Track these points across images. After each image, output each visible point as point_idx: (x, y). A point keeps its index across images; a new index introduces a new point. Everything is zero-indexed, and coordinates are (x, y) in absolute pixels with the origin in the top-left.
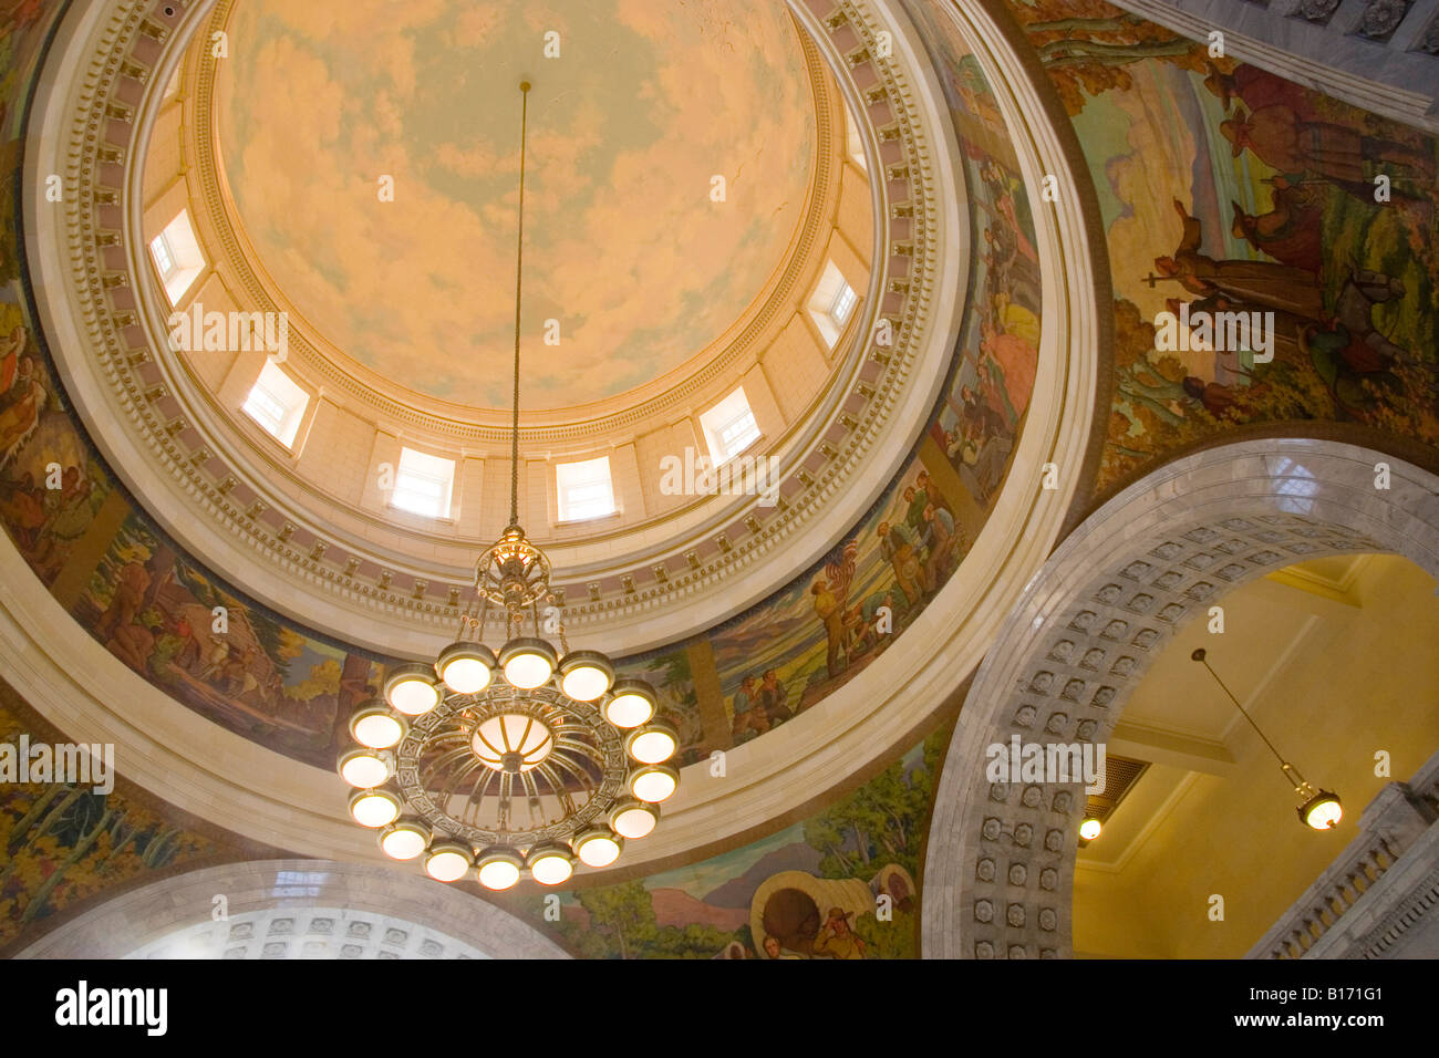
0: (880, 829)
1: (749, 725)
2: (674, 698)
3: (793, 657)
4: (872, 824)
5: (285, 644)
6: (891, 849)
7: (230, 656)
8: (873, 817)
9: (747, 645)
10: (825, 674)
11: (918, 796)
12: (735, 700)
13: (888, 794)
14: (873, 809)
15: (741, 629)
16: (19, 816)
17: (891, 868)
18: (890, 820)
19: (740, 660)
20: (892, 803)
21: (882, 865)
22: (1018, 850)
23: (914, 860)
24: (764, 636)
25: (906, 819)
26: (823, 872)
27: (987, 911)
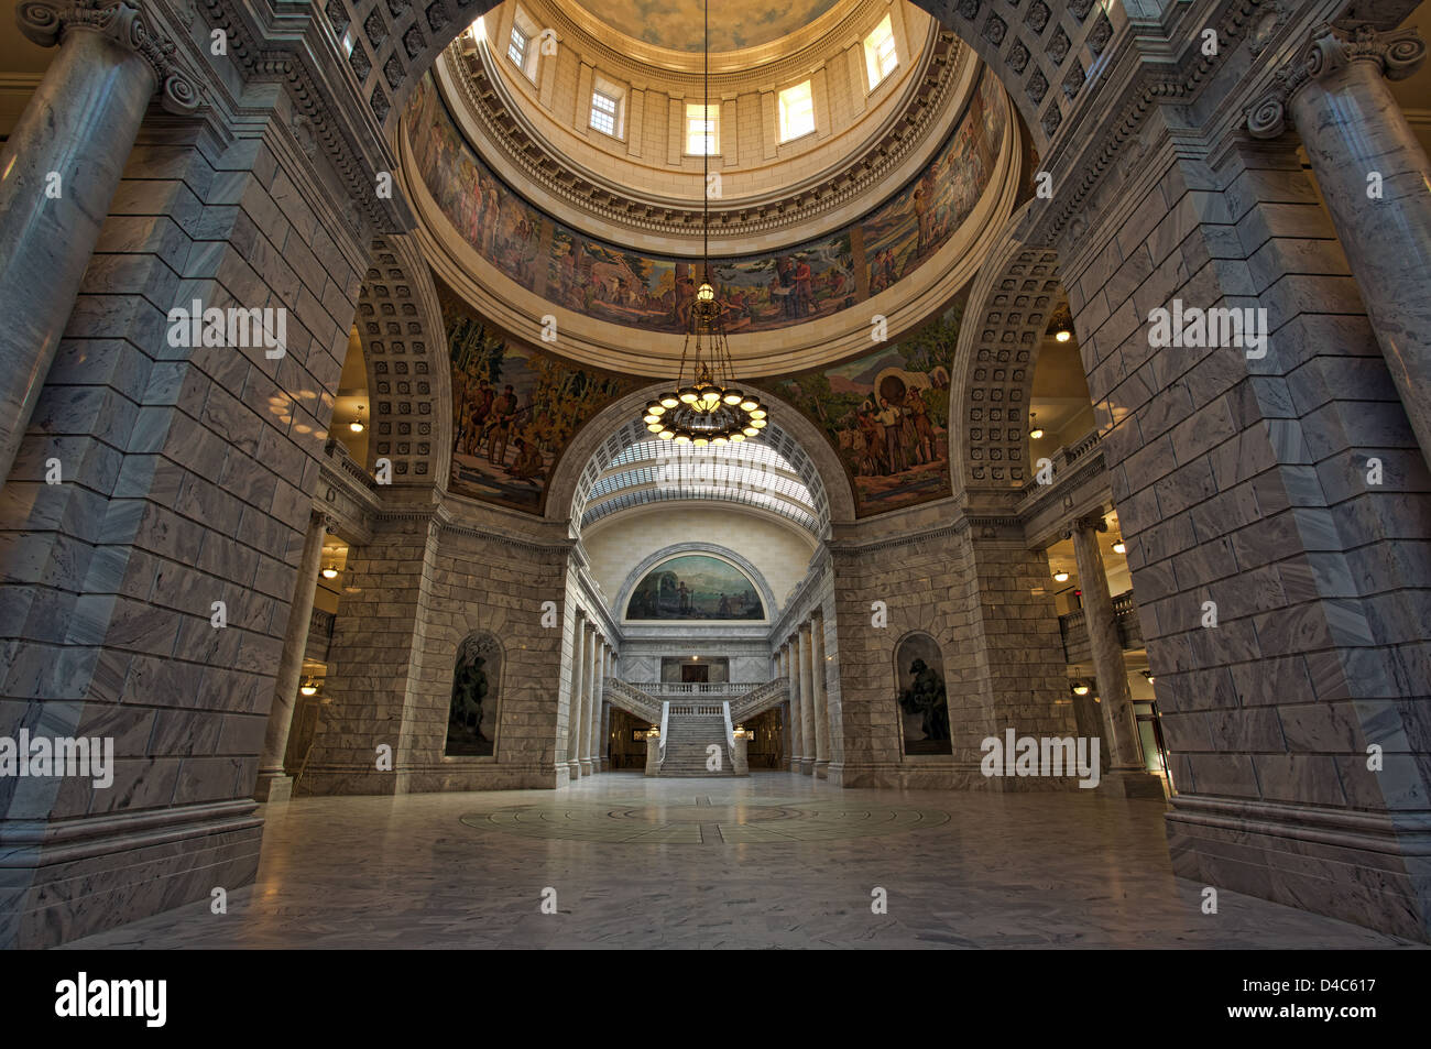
0: (934, 349)
1: (878, 284)
2: (842, 264)
3: (902, 241)
4: (930, 346)
5: (645, 268)
6: (939, 359)
7: (620, 285)
8: (930, 343)
9: (880, 229)
10: (915, 254)
11: (951, 334)
12: (872, 267)
13: (937, 332)
14: (930, 339)
15: (877, 220)
16: (557, 390)
17: (938, 368)
18: (939, 344)
19: (876, 240)
20: (939, 336)
21: (934, 366)
22: (1000, 364)
23: (948, 365)
24: (888, 225)
25: (946, 346)
26: (908, 368)
27: (978, 395)
